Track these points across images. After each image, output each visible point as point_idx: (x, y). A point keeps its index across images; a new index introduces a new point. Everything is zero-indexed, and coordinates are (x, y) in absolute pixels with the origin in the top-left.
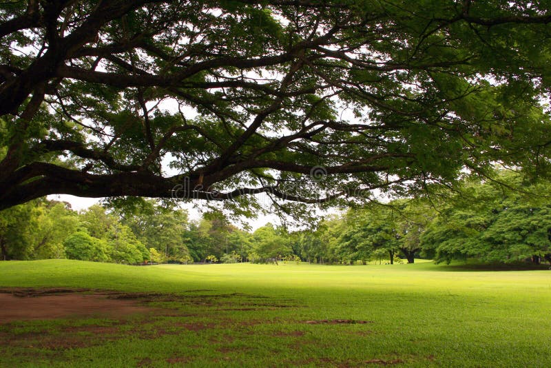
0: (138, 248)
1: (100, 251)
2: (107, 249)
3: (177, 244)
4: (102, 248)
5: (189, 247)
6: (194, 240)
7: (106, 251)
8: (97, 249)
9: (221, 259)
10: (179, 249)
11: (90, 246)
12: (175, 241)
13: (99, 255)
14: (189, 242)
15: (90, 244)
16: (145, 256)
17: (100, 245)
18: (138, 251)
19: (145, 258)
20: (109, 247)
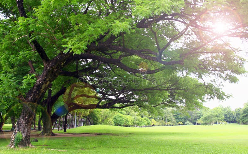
0: (145, 119)
1: (128, 121)
2: (131, 120)
3: (170, 117)
4: (128, 120)
5: (176, 118)
6: (178, 115)
7: (131, 121)
8: (126, 120)
9: (186, 123)
10: (171, 119)
11: (123, 119)
12: (168, 116)
13: (127, 122)
14: (175, 116)
15: (123, 118)
16: (149, 123)
17: (127, 119)
18: (145, 121)
19: (148, 124)
20: (132, 119)
